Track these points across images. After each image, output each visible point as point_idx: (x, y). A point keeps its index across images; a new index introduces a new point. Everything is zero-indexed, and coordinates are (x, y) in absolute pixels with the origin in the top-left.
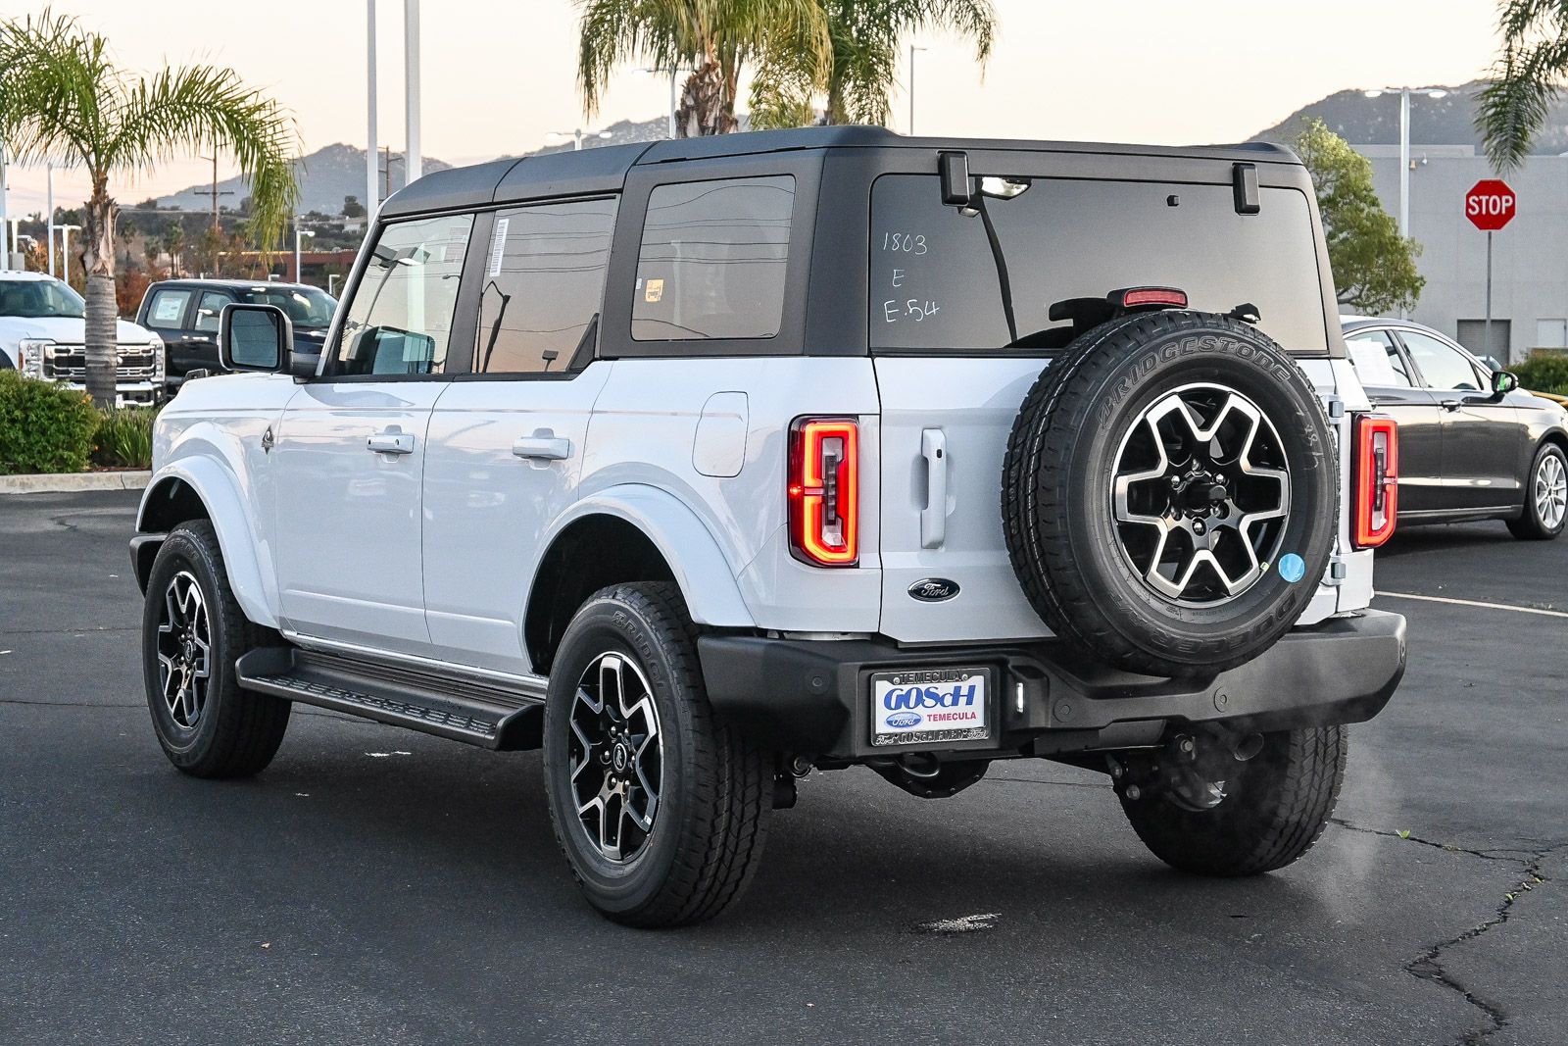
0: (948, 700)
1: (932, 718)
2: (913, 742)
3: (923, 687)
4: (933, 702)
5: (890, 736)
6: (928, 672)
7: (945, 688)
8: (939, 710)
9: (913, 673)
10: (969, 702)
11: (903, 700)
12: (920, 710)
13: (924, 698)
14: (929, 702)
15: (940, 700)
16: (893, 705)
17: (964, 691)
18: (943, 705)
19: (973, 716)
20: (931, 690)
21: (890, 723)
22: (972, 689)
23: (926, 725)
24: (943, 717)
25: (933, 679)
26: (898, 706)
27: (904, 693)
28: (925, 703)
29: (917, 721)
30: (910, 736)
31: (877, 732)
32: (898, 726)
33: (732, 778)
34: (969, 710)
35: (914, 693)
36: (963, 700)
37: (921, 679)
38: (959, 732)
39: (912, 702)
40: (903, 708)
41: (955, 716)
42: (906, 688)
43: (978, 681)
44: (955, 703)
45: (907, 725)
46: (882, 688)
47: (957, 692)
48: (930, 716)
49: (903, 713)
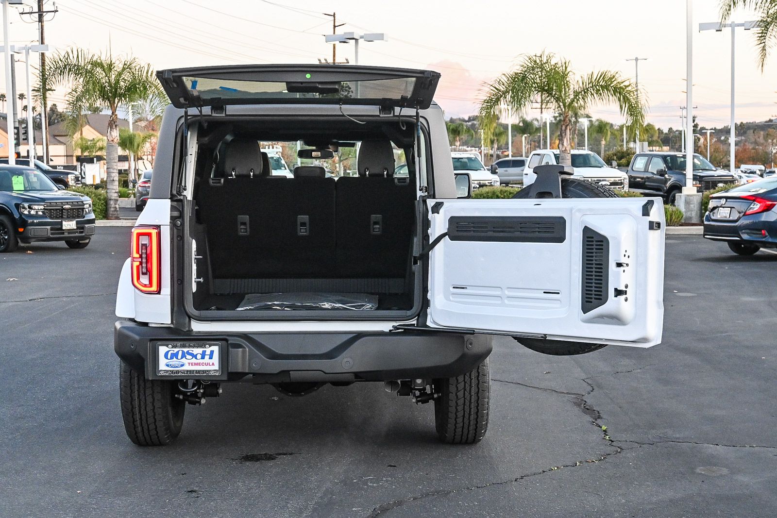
0: (199, 356)
1: (190, 364)
2: (179, 374)
3: (186, 350)
4: (191, 357)
5: (167, 371)
6: (187, 343)
7: (198, 351)
8: (194, 360)
9: (179, 343)
10: (211, 358)
11: (175, 355)
12: (184, 360)
13: (186, 355)
14: (188, 357)
15: (195, 356)
16: (169, 358)
17: (208, 352)
18: (196, 358)
19: (213, 364)
20: (190, 351)
21: (167, 365)
22: (212, 352)
23: (187, 367)
24: (196, 364)
25: (190, 346)
26: (171, 358)
27: (175, 352)
28: (187, 357)
29: (182, 365)
30: (178, 372)
31: (160, 369)
32: (172, 367)
33: (138, 384)
34: (211, 361)
35: (180, 353)
36: (207, 357)
37: (184, 346)
38: (204, 371)
39: (180, 357)
40: (175, 359)
41: (203, 364)
42: (176, 350)
43: (216, 349)
44: (203, 358)
45: (177, 367)
46: (163, 350)
47: (204, 352)
48: (189, 363)
49: (174, 361)
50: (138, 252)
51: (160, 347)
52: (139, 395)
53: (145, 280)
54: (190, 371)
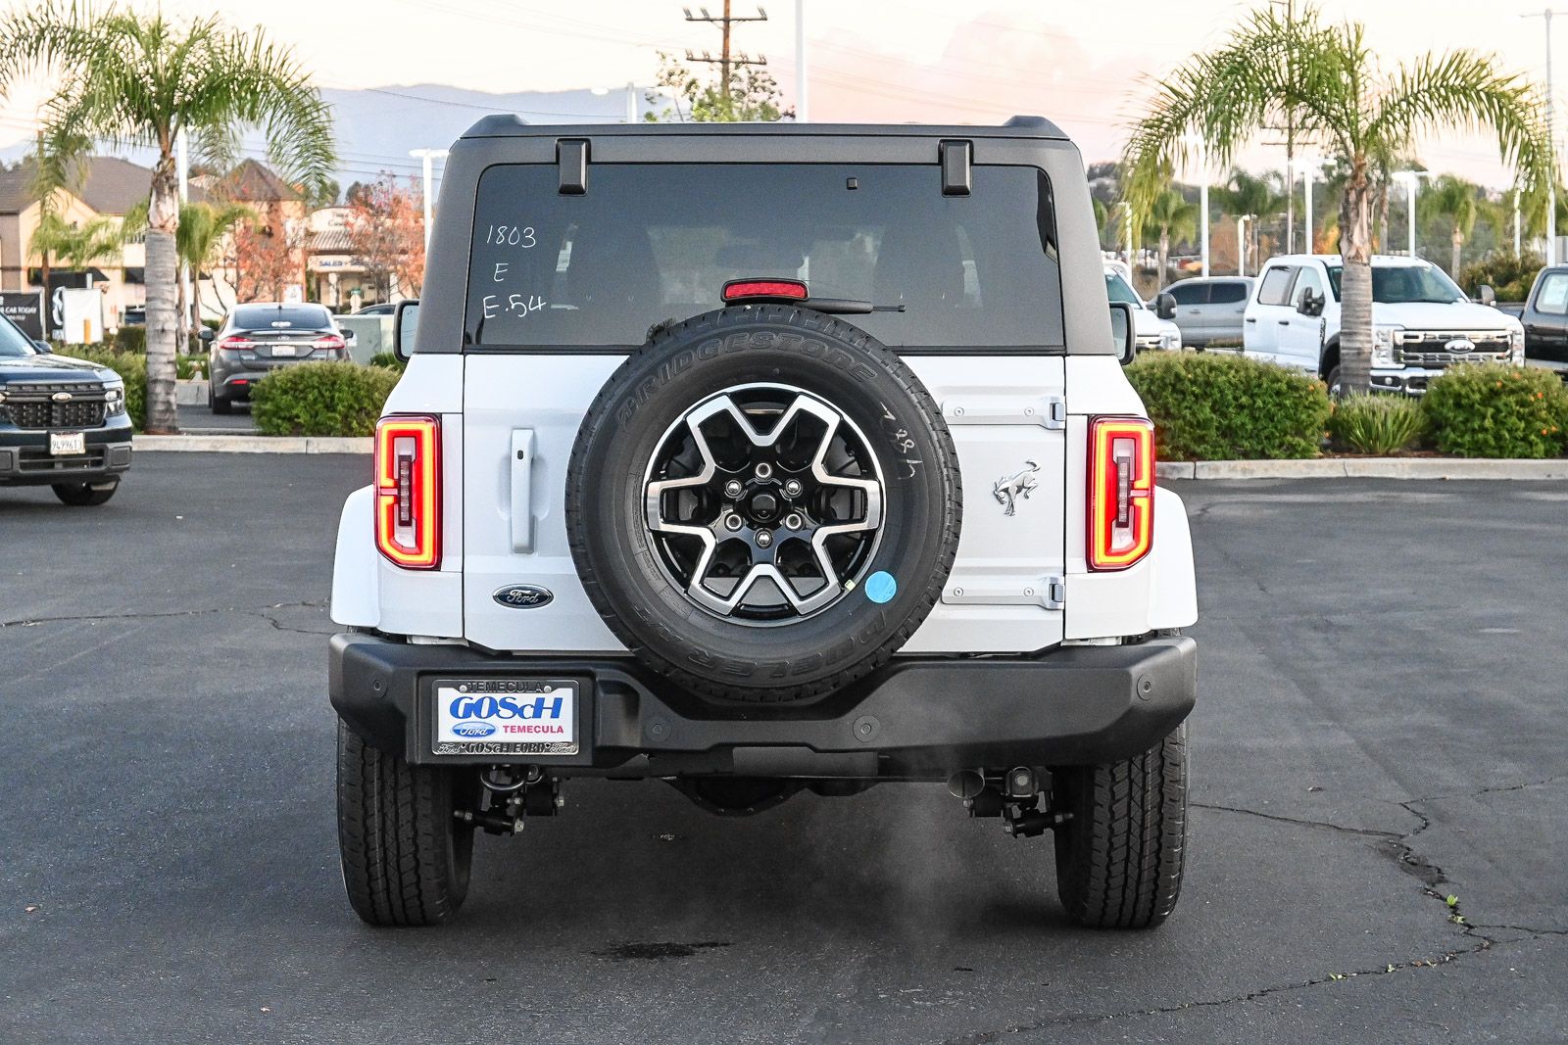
0: (529, 712)
1: (509, 729)
2: (483, 753)
3: (498, 697)
4: (510, 713)
5: (456, 745)
6: (502, 682)
8: (517, 721)
9: (484, 682)
10: (555, 714)
11: (474, 709)
12: (494, 720)
13: (499, 708)
14: (505, 712)
15: (518, 711)
16: (461, 714)
17: (549, 702)
18: (523, 717)
19: (560, 730)
20: (508, 700)
21: (457, 732)
22: (558, 702)
23: (500, 736)
24: (521, 729)
25: (508, 689)
26: (466, 715)
27: (474, 701)
28: (501, 714)
29: (490, 732)
30: (480, 746)
31: (440, 740)
32: (467, 735)
33: (381, 778)
34: (555, 723)
35: (486, 703)
36: (546, 713)
37: (494, 689)
38: (541, 746)
39: (485, 711)
40: (473, 717)
41: (538, 729)
42: (476, 697)
43: (566, 695)
44: (537, 714)
45: (478, 735)
46: (446, 696)
47: (540, 703)
48: (506, 727)
49: (473, 723)
50: (390, 475)
51: (440, 690)
52: (382, 803)
53: (406, 537)
54: (508, 744)
